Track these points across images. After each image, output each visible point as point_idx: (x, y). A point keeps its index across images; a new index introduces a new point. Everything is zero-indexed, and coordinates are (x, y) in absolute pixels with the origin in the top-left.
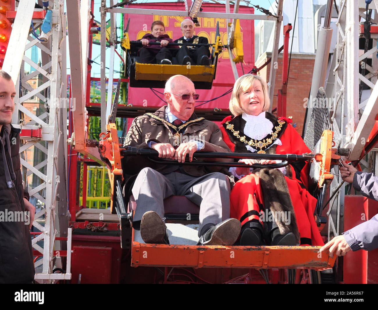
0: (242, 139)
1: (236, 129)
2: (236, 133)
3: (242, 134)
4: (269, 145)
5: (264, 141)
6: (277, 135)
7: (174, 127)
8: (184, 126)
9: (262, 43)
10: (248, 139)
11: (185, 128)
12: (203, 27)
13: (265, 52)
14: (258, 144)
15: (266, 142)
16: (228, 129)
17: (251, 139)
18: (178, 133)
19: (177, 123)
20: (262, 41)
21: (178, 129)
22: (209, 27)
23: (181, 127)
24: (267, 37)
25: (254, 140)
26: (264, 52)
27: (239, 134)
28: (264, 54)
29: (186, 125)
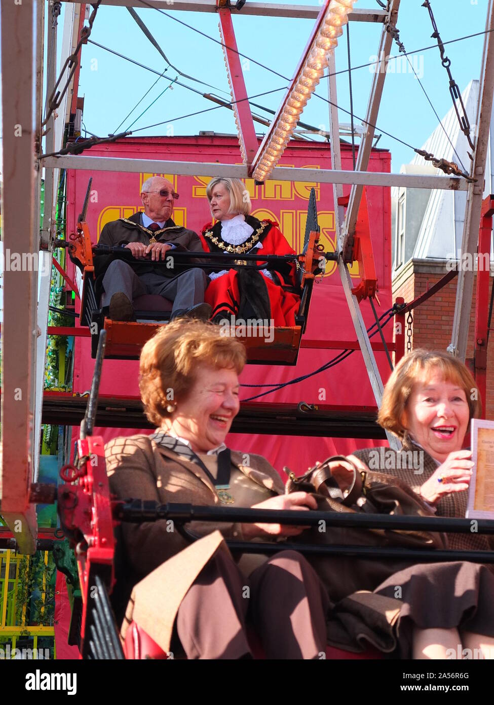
0: (221, 245)
1: (214, 236)
2: (214, 240)
3: (220, 240)
4: (249, 250)
5: (243, 245)
6: (258, 238)
7: (149, 232)
8: (160, 231)
9: (402, 236)
10: (226, 244)
11: (161, 234)
12: (263, 198)
13: (410, 260)
14: (237, 249)
15: (245, 246)
16: (207, 237)
17: (230, 244)
18: (153, 238)
19: (154, 228)
20: (402, 231)
21: (154, 235)
22: (278, 198)
23: (157, 233)
24: (414, 223)
25: (232, 246)
26: (407, 259)
27: (218, 240)
28: (407, 263)
29: (163, 231)
